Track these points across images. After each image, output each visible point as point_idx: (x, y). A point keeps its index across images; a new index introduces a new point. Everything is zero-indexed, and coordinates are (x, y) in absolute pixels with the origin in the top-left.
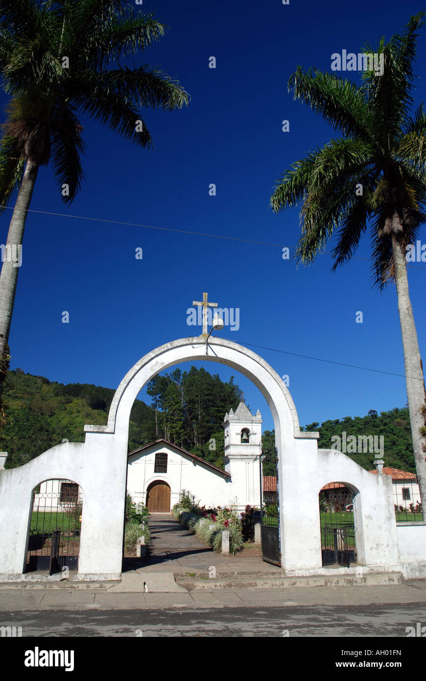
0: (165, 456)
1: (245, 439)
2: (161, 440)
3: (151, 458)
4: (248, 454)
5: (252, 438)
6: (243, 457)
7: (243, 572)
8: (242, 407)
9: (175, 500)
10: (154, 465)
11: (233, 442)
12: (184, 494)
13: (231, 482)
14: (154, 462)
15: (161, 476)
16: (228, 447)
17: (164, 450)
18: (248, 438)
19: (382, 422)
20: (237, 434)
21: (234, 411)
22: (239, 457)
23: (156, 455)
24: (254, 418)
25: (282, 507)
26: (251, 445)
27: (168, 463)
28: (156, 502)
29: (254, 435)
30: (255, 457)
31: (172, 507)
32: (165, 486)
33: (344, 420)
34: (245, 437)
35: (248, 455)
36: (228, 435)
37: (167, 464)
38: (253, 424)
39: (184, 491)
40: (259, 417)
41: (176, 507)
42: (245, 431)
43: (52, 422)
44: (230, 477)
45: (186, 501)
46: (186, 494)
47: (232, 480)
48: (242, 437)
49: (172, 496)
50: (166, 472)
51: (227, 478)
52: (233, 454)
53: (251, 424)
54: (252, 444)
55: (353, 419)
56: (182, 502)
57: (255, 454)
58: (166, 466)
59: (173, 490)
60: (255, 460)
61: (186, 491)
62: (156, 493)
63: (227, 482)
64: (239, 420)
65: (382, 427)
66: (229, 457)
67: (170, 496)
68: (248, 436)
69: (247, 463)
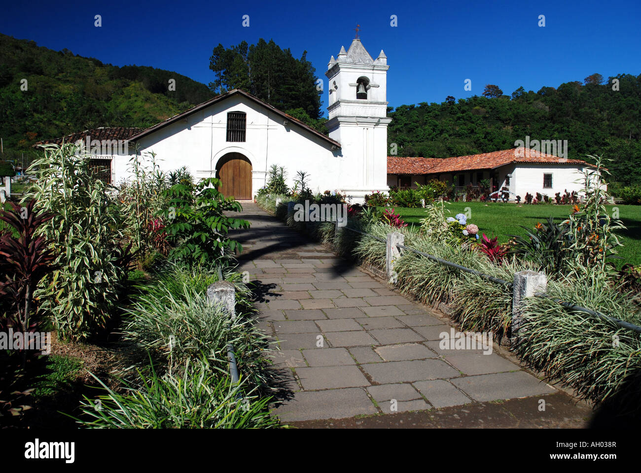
0: (242, 116)
1: (361, 94)
2: (236, 90)
3: (221, 119)
4: (366, 116)
5: (372, 93)
6: (360, 120)
8: (356, 47)
9: (259, 182)
10: (226, 129)
11: (344, 97)
12: (275, 173)
13: (342, 156)
14: (225, 126)
15: (236, 147)
16: (337, 104)
17: (241, 107)
18: (366, 92)
19: (459, 109)
20: (351, 85)
21: (347, 50)
22: (354, 120)
23: (229, 114)
24: (376, 62)
26: (371, 103)
27: (247, 126)
28: (231, 185)
29: (374, 88)
30: (376, 120)
31: (255, 192)
32: (243, 162)
33: (419, 106)
34: (362, 90)
35: (367, 117)
36: (336, 87)
37: (245, 128)
38: (374, 71)
39: (275, 168)
40: (383, 61)
41: (263, 192)
42: (363, 82)
43: (109, 107)
44: (340, 148)
45: (278, 185)
46: (279, 173)
47: (343, 154)
48: (358, 90)
49: (254, 176)
50: (244, 141)
51: (336, 149)
52: (345, 115)
53: (371, 71)
54: (373, 100)
55: (429, 104)
56: (272, 185)
57: (376, 116)
58: (245, 132)
59: (255, 167)
60: (377, 124)
61: (278, 167)
62: (230, 171)
63: (335, 155)
64: (354, 64)
65: (460, 115)
66: (339, 119)
67: (251, 176)
68: (366, 90)
69: (366, 129)
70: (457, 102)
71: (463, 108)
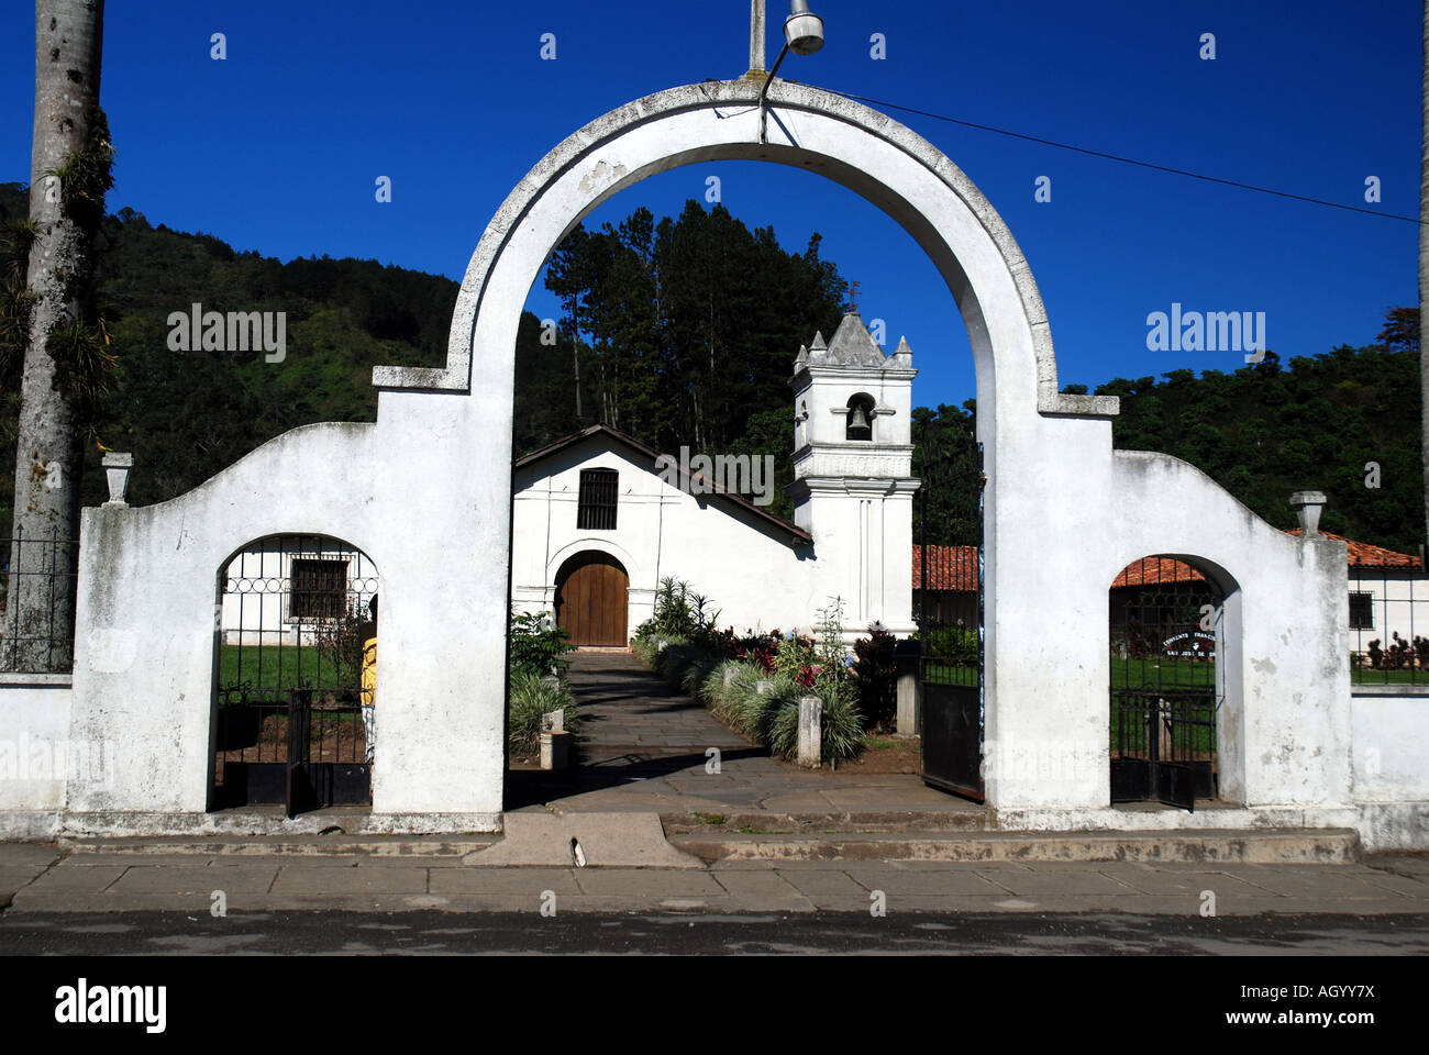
0: (611, 476)
1: (859, 429)
2: (599, 428)
3: (568, 481)
4: (866, 475)
5: (884, 428)
6: (852, 484)
7: (871, 816)
8: (851, 329)
9: (641, 610)
10: (577, 504)
11: (821, 436)
12: (668, 593)
13: (814, 558)
14: (576, 497)
15: (597, 540)
16: (806, 451)
17: (608, 460)
18: (870, 424)
19: (1292, 390)
20: (834, 412)
21: (828, 339)
22: (840, 483)
23: (583, 473)
24: (888, 364)
25: (994, 624)
26: (878, 448)
27: (620, 498)
28: (584, 617)
29: (885, 417)
30: (888, 484)
31: (631, 633)
32: (610, 568)
33: (1167, 380)
34: (858, 422)
35: (866, 479)
36: (806, 415)
37: (615, 501)
38: (886, 382)
39: (669, 584)
40: (905, 359)
41: (646, 630)
42: (861, 405)
44: (811, 543)
45: (675, 611)
46: (677, 593)
47: (816, 554)
48: (849, 421)
49: (632, 598)
50: (614, 527)
51: (803, 546)
52: (821, 473)
53: (879, 382)
54: (881, 442)
55: (1198, 376)
56: (663, 617)
57: (889, 475)
58: (615, 509)
59: (634, 583)
60: (890, 491)
61: (676, 582)
62: (585, 589)
63: (801, 557)
64: (841, 369)
65: (1291, 407)
66: (810, 482)
67: (626, 598)
68: (869, 420)
69: (865, 503)
70: (1285, 367)
71: (1303, 386)
